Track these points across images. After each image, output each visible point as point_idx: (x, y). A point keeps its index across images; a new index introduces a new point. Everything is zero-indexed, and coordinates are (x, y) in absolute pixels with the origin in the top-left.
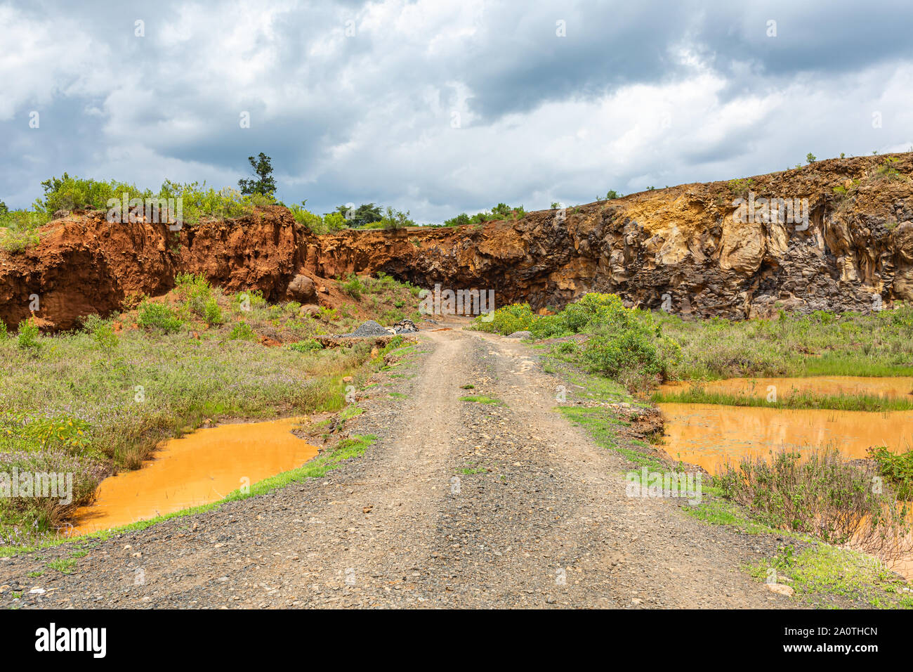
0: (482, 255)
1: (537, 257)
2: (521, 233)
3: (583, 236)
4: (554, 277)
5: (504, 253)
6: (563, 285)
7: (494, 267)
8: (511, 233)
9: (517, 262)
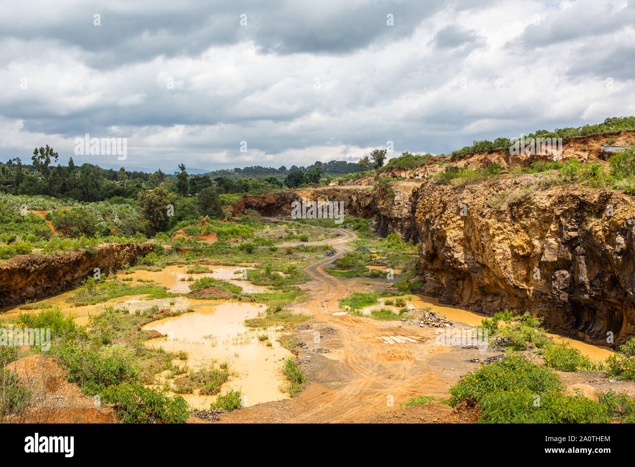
0: (265, 202)
1: (278, 203)
2: (275, 197)
3: (289, 199)
4: (282, 207)
5: (271, 202)
6: (284, 209)
7: (268, 205)
8: (272, 197)
9: (274, 204)
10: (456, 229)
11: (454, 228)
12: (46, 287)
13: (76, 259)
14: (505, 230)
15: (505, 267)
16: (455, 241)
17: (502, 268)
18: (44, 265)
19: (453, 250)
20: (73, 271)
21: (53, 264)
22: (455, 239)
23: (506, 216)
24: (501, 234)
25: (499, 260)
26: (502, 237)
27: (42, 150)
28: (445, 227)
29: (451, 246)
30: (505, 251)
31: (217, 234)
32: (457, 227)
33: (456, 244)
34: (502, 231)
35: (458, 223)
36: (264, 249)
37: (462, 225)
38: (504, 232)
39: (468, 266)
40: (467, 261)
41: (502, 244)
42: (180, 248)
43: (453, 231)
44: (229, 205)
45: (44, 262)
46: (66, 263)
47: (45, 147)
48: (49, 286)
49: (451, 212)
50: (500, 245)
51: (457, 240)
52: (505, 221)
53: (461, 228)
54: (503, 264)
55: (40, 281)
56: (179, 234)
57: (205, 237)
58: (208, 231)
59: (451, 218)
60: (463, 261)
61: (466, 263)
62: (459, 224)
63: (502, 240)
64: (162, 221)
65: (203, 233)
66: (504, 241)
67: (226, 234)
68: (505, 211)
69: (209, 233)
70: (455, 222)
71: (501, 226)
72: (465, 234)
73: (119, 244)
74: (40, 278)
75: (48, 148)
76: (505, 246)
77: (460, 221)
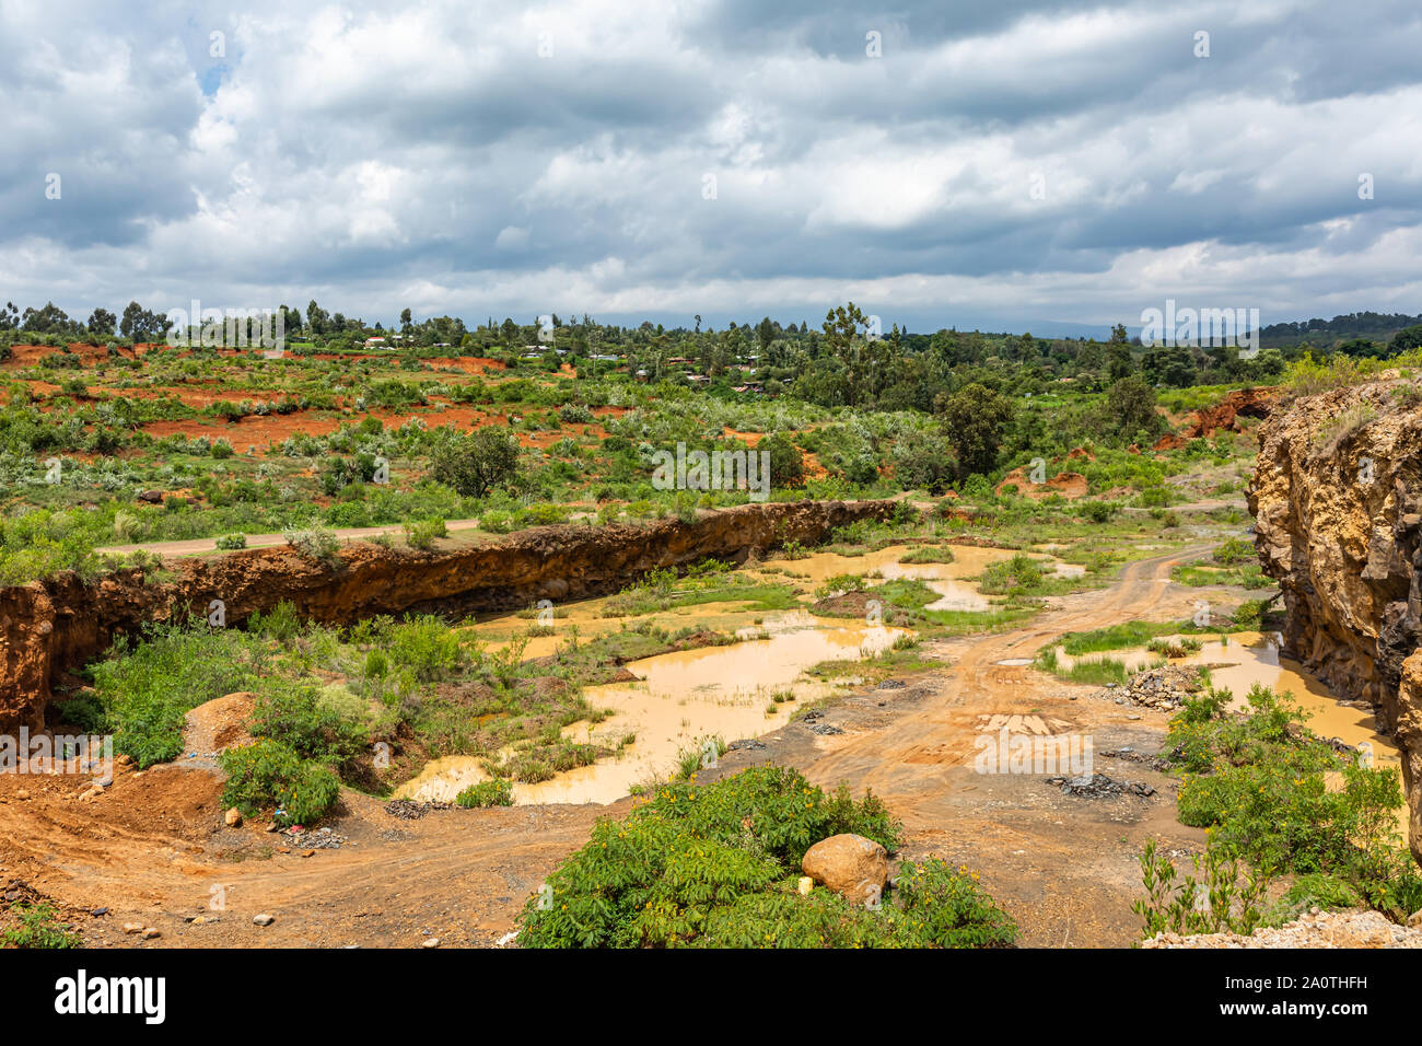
10: (1276, 494)
11: (1271, 493)
12: (591, 581)
13: (656, 532)
14: (1330, 502)
15: (1334, 587)
16: (1272, 521)
17: (1328, 587)
18: (575, 544)
19: (1270, 542)
20: (654, 554)
21: (598, 542)
22: (1273, 516)
23: (1332, 470)
24: (1325, 509)
25: (1320, 571)
26: (1325, 516)
27: (841, 311)
28: (1257, 489)
29: (1265, 532)
30: (1329, 549)
31: (1088, 479)
32: (1277, 490)
33: (1275, 527)
34: (1325, 505)
35: (1277, 481)
36: (1138, 513)
37: (1286, 487)
38: (1328, 508)
39: (1297, 579)
40: (1298, 567)
41: (1325, 533)
42: (950, 509)
43: (1270, 499)
44: (1191, 410)
45: (574, 538)
46: (631, 541)
47: (846, 307)
48: (596, 578)
49: (1267, 457)
50: (1321, 535)
51: (1275, 519)
52: (1329, 481)
53: (1285, 492)
54: (1329, 579)
55: (577, 570)
56: (1012, 477)
57: (1063, 485)
58: (1072, 471)
59: (1267, 470)
60: (1288, 567)
61: (1294, 570)
62: (1280, 485)
63: (1325, 524)
64: (981, 451)
65: (1059, 476)
66: (1329, 526)
67: (1107, 479)
68: (1328, 459)
69: (1071, 476)
70: (1272, 479)
71: (1324, 492)
72: (1292, 507)
73: (783, 504)
74: (575, 565)
75: (851, 308)
76: (1329, 537)
77: (1281, 477)
